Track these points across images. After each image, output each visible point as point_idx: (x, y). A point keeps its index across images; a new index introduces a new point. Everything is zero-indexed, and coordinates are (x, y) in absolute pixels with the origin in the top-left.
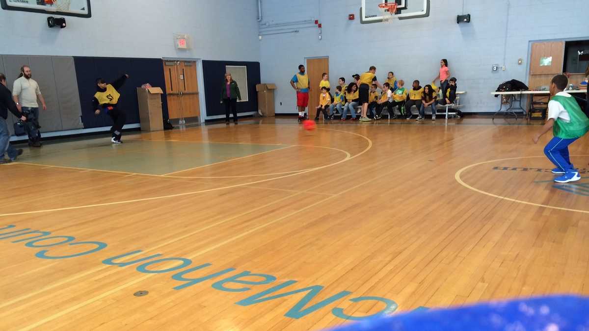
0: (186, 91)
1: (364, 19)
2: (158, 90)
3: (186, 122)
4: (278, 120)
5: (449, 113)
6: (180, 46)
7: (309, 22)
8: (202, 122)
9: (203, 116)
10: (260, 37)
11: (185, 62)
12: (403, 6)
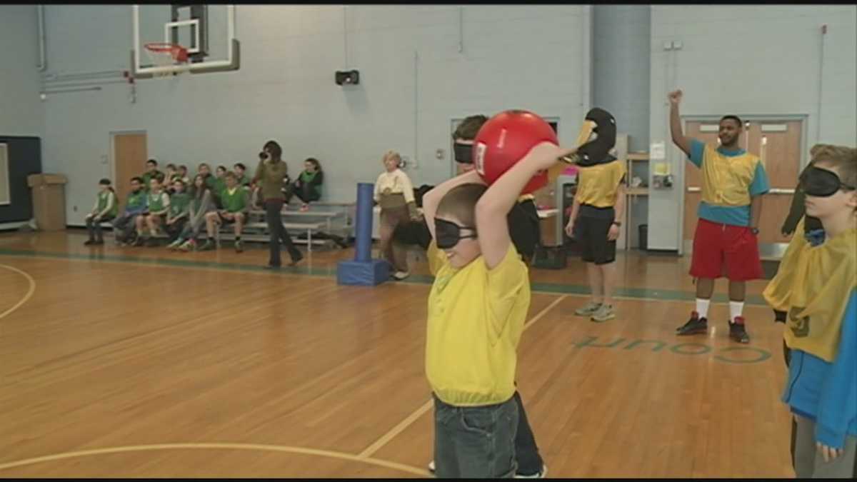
1: (139, 71)
4: (71, 237)
7: (115, 73)
10: (43, 96)
12: (196, 50)
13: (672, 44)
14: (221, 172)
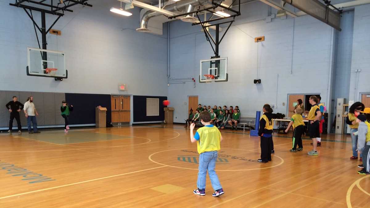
0: (124, 110)
1: (201, 81)
2: (105, 109)
3: (122, 124)
4: (175, 126)
5: (246, 128)
6: (121, 89)
7: (190, 79)
8: (131, 125)
9: (132, 122)
10: (168, 85)
11: (125, 96)
12: (217, 76)
13: (358, 70)
14: (220, 108)
